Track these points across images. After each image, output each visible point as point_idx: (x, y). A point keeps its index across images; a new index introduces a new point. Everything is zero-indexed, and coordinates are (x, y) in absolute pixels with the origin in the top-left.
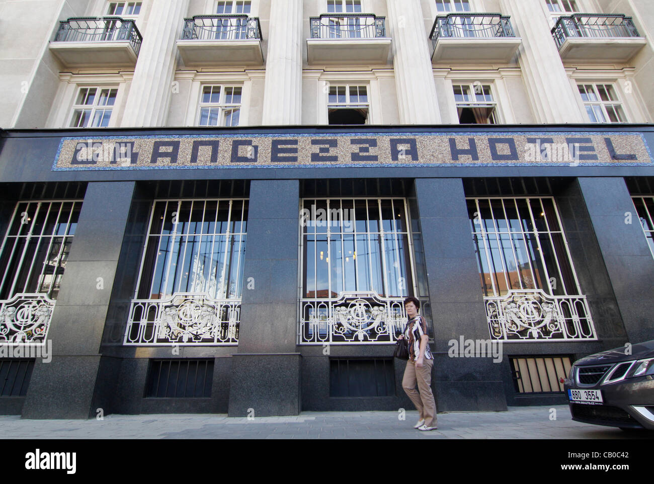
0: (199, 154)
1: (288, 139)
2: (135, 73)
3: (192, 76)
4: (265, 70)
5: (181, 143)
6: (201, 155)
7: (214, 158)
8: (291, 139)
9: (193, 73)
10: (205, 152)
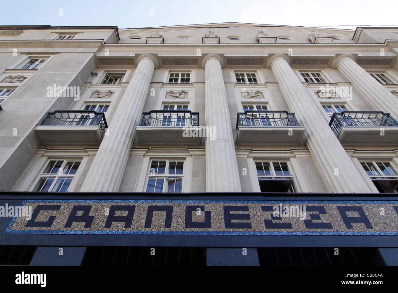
0: (153, 219)
1: (239, 205)
2: (99, 150)
3: (144, 152)
4: (205, 149)
5: (136, 208)
6: (156, 220)
7: (168, 224)
8: (242, 205)
9: (145, 150)
10: (159, 217)
